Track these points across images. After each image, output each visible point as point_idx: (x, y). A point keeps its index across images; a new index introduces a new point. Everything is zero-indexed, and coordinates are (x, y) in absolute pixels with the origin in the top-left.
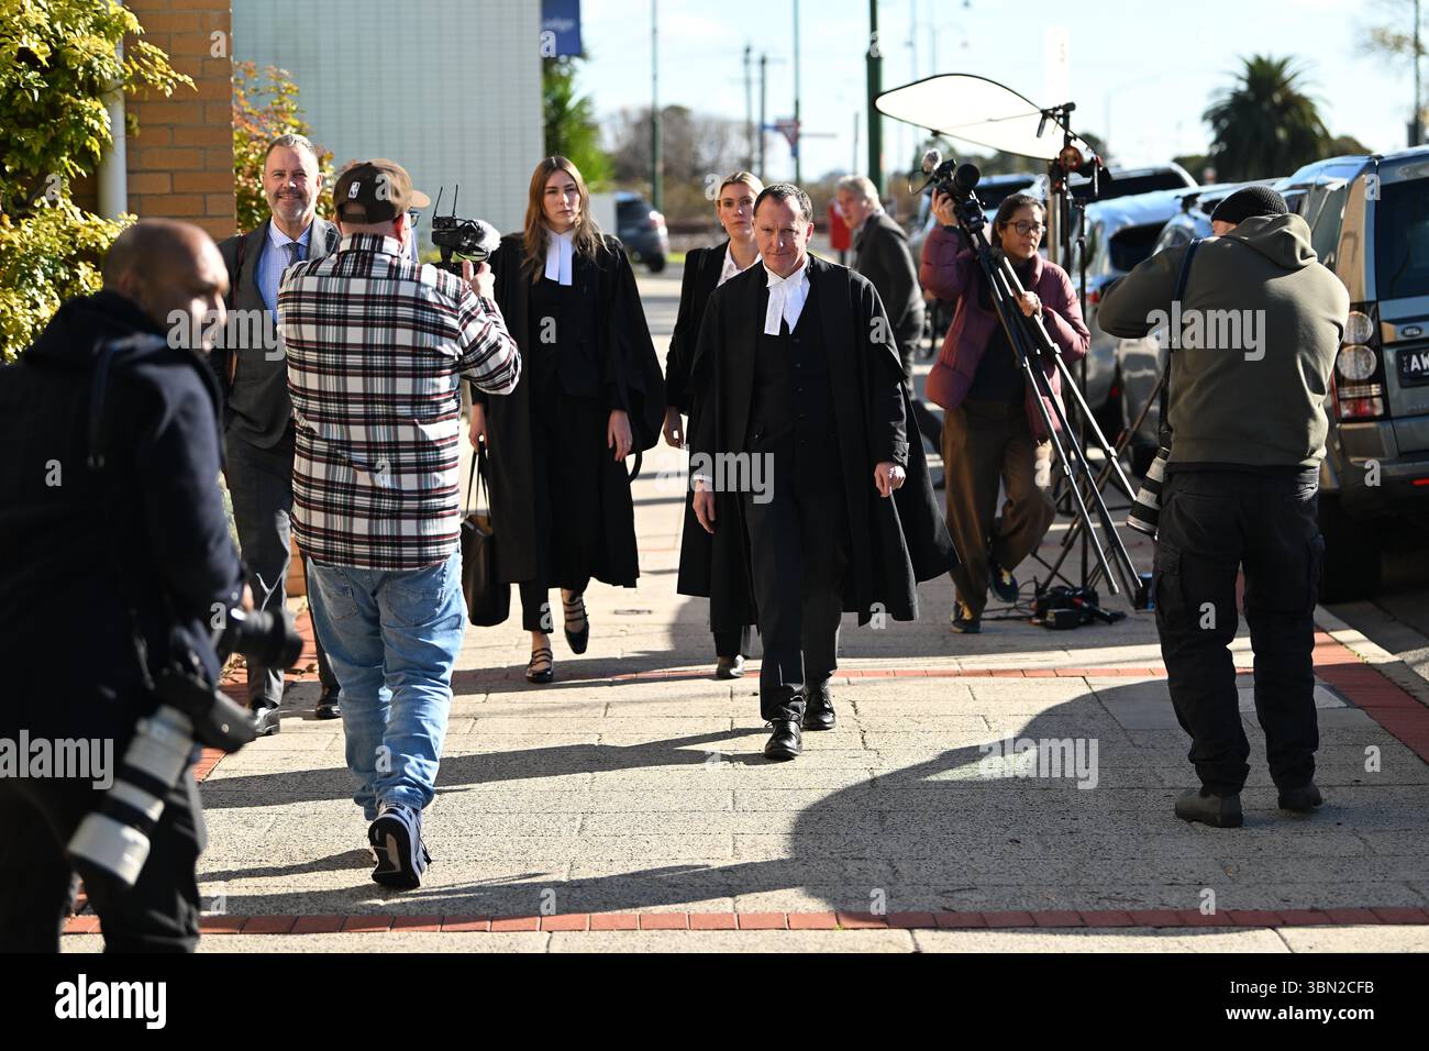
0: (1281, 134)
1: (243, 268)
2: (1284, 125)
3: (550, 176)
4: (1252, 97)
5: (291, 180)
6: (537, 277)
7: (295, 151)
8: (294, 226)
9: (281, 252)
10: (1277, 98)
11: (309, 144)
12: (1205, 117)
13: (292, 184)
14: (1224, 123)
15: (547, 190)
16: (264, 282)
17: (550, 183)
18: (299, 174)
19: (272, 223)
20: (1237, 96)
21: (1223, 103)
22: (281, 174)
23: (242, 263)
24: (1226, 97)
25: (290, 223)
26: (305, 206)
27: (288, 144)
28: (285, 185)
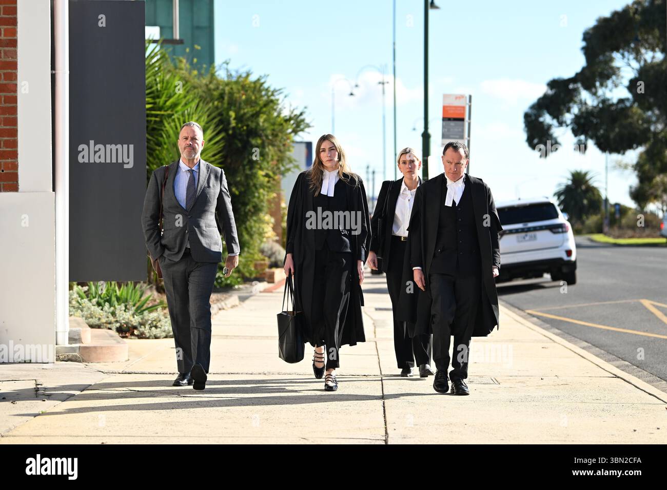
0: (585, 202)
1: (167, 180)
2: (587, 199)
3: (322, 142)
4: (573, 187)
5: (191, 141)
6: (317, 194)
7: (193, 128)
8: (191, 161)
9: (185, 174)
10: (583, 187)
11: (200, 126)
12: (555, 195)
13: (190, 143)
14: (562, 198)
15: (321, 150)
16: (177, 186)
17: (322, 147)
18: (194, 139)
19: (181, 160)
20: (568, 187)
21: (562, 189)
22: (186, 139)
23: (167, 179)
24: (563, 187)
25: (189, 160)
26: (196, 153)
27: (190, 125)
28: (188, 143)
